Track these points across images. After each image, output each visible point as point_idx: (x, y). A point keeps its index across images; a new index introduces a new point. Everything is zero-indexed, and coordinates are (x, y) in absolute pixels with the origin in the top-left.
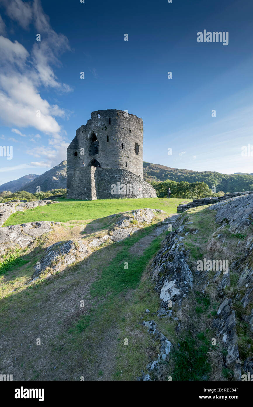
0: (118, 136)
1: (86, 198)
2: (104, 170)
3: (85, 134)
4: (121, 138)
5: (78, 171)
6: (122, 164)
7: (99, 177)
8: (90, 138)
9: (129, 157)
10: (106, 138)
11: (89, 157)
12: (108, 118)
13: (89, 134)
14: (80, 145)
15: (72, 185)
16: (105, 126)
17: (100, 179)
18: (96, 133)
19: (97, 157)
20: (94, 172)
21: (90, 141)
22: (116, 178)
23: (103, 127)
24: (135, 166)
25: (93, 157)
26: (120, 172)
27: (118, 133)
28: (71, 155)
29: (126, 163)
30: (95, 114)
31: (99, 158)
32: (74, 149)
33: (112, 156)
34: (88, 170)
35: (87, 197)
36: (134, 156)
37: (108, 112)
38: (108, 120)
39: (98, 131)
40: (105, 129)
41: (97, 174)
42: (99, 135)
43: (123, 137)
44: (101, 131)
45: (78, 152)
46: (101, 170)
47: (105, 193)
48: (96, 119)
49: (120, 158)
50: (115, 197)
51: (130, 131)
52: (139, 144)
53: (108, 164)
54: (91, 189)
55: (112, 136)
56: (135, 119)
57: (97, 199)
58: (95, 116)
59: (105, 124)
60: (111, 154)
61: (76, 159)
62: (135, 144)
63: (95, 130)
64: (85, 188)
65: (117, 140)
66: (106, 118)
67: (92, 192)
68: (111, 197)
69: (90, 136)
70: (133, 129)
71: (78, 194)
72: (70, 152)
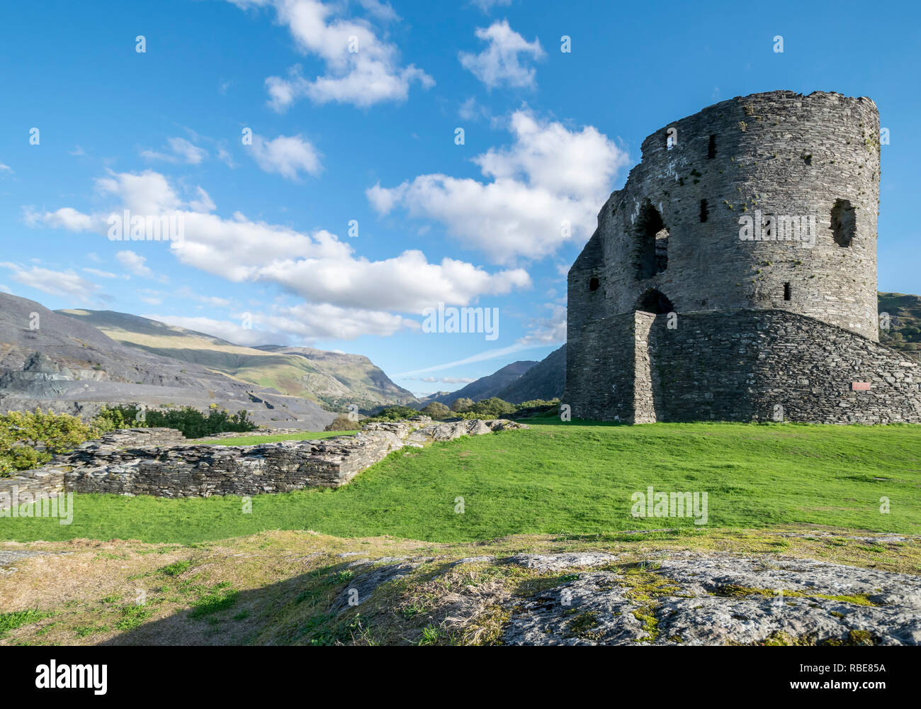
0: (746, 191)
1: (617, 417)
2: (685, 322)
3: (621, 217)
4: (765, 195)
5: (594, 331)
6: (765, 292)
7: (665, 345)
8: (638, 225)
9: (799, 263)
10: (696, 210)
11: (633, 286)
12: (707, 137)
13: (633, 211)
14: (606, 256)
15: (576, 376)
16: (694, 170)
17: (669, 352)
18: (659, 201)
19: (663, 280)
20: (648, 330)
21: (639, 234)
22: (735, 344)
23: (684, 174)
24: (834, 294)
25: (647, 285)
26: (754, 323)
27: (745, 180)
28: (581, 290)
29: (787, 286)
30: (657, 140)
31: (668, 285)
32: (589, 270)
33: (721, 267)
34: (625, 324)
35: (619, 412)
36: (831, 253)
37: (705, 117)
38: (706, 145)
39: (666, 194)
40: (692, 178)
41: (659, 335)
42: (669, 205)
43: (770, 188)
44: (678, 189)
45: (599, 276)
47: (687, 400)
48: (660, 155)
49: (758, 272)
50: (733, 415)
51: (808, 160)
52: (853, 204)
53: (703, 298)
54: (632, 387)
55: (721, 196)
56: (834, 107)
57: (658, 420)
58: (656, 147)
59: (691, 164)
60: (717, 262)
61: (593, 298)
62: (831, 206)
63: (657, 194)
64: (613, 383)
65: (744, 205)
66: (697, 142)
67: (637, 397)
68: (712, 416)
69: (639, 217)
70: (823, 148)
71: (591, 403)
72: (577, 281)
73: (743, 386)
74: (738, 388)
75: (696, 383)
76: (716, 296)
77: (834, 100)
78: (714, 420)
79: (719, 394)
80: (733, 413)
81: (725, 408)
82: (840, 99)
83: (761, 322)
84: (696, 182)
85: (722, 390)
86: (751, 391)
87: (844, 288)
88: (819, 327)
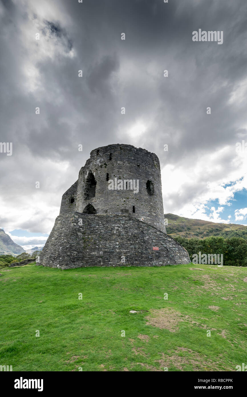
0: (121, 173)
3: (83, 176)
4: (126, 175)
6: (127, 209)
8: (87, 179)
9: (137, 199)
10: (105, 177)
11: (84, 203)
12: (109, 154)
13: (86, 174)
14: (77, 190)
16: (105, 163)
18: (94, 172)
19: (93, 201)
21: (88, 183)
23: (102, 164)
24: (148, 211)
25: (88, 202)
27: (121, 169)
28: (66, 203)
29: (134, 207)
30: (95, 152)
31: (95, 203)
32: (71, 195)
33: (112, 198)
36: (147, 197)
37: (109, 148)
38: (109, 156)
39: (96, 169)
40: (104, 166)
42: (97, 174)
43: (128, 173)
44: (100, 169)
45: (74, 198)
46: (92, 218)
48: (95, 157)
49: (124, 201)
51: (139, 166)
52: (153, 183)
53: (106, 209)
55: (113, 173)
58: (94, 154)
59: (104, 161)
61: (71, 206)
62: (146, 182)
63: (94, 169)
65: (120, 177)
66: (106, 154)
69: (88, 177)
70: (143, 164)
72: (65, 199)
76: (111, 209)
83: (122, 220)
87: (152, 210)
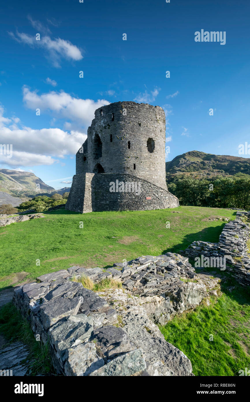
0: (123, 133)
1: (79, 211)
2: (103, 176)
3: (90, 136)
4: (128, 135)
6: (128, 166)
7: (97, 184)
8: (94, 140)
9: (138, 158)
10: (109, 138)
11: (94, 162)
12: (111, 114)
13: (93, 135)
14: (88, 149)
16: (108, 124)
17: (98, 187)
18: (99, 133)
19: (101, 160)
20: (91, 179)
21: (95, 143)
23: (106, 125)
24: (148, 167)
25: (97, 161)
26: (121, 178)
27: (122, 129)
28: (80, 161)
29: (134, 165)
30: (99, 111)
31: (102, 162)
32: (83, 154)
33: (116, 158)
34: (83, 177)
35: (79, 209)
36: (147, 155)
37: (111, 107)
38: (111, 116)
39: (101, 131)
40: (108, 127)
41: (95, 181)
42: (102, 135)
43: (129, 133)
44: (104, 130)
45: (86, 156)
46: (100, 177)
47: (102, 203)
48: (99, 117)
49: (126, 160)
50: (114, 209)
51: (140, 125)
52: (154, 139)
53: (112, 168)
54: (83, 200)
55: (116, 134)
56: (147, 109)
57: (93, 211)
58: (98, 114)
59: (107, 122)
60: (115, 156)
61: (84, 164)
62: (147, 140)
63: (99, 130)
64: (79, 198)
65: (122, 138)
66: (109, 115)
67: (84, 203)
68: (108, 209)
69: (95, 137)
70: (144, 121)
71: (73, 205)
72: (79, 157)
73: (117, 199)
74: (116, 200)
75: (105, 198)
76: (115, 167)
77: (147, 106)
78: (108, 210)
79: (110, 201)
80: (114, 208)
81: (112, 206)
82: (149, 106)
83: (123, 178)
84: (109, 128)
85: (111, 200)
86: (119, 201)
87: (151, 166)
88: (138, 180)
